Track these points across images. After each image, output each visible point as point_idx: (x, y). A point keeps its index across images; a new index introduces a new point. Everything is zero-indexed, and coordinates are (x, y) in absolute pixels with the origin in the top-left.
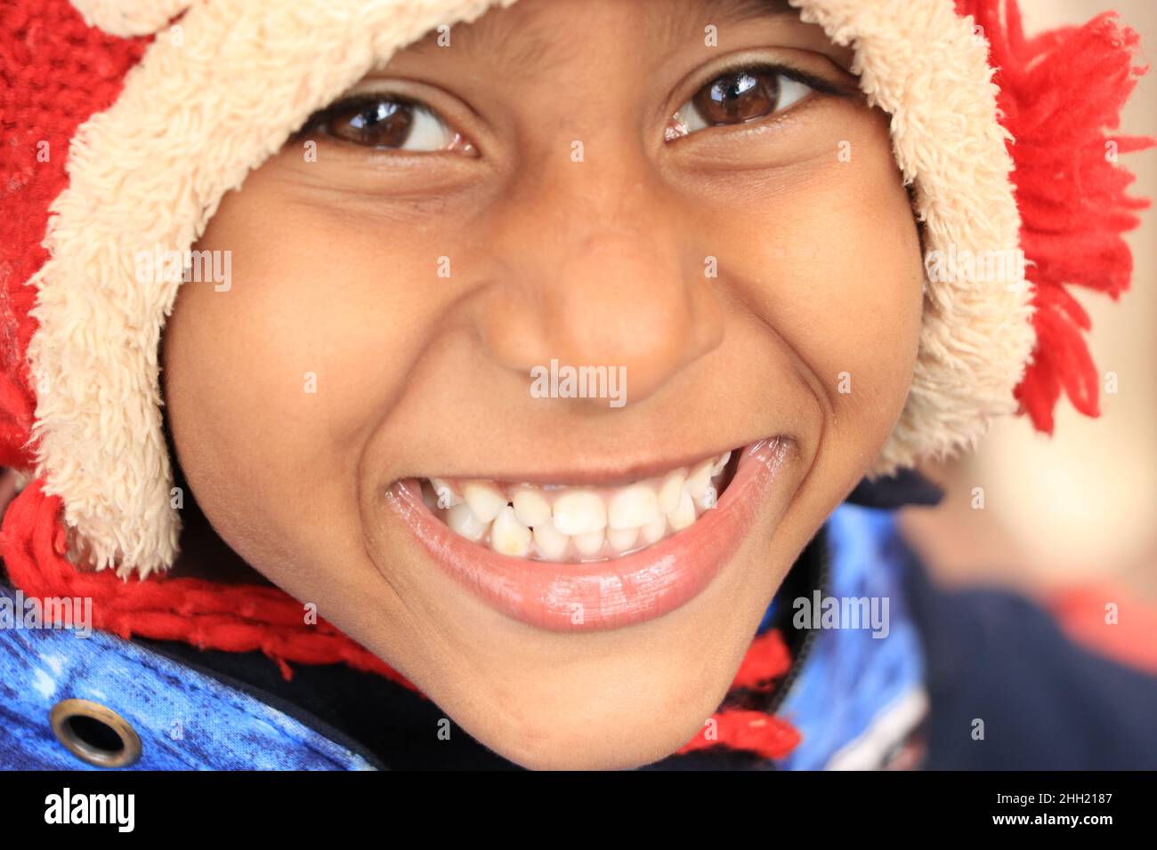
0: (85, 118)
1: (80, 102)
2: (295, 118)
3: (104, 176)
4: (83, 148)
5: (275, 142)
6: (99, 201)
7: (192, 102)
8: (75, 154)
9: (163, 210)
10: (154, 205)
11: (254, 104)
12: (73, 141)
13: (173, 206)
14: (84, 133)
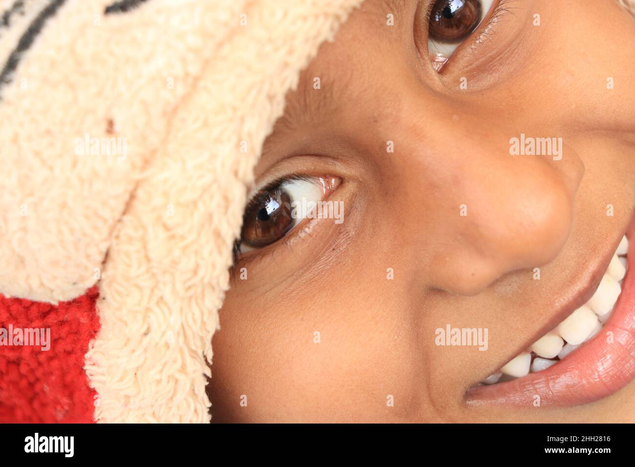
0: (84, 350)
1: (75, 342)
2: (226, 259)
3: (122, 379)
4: (94, 368)
5: (223, 282)
6: (127, 397)
7: (155, 299)
8: (92, 375)
9: (178, 376)
10: (170, 377)
11: (195, 272)
12: (85, 368)
13: (183, 369)
14: (90, 359)
